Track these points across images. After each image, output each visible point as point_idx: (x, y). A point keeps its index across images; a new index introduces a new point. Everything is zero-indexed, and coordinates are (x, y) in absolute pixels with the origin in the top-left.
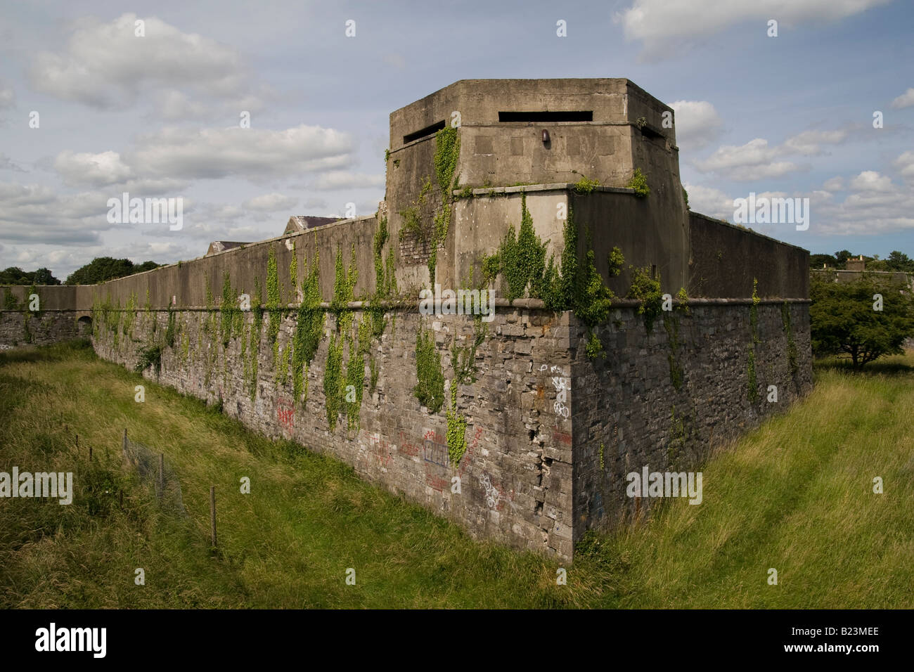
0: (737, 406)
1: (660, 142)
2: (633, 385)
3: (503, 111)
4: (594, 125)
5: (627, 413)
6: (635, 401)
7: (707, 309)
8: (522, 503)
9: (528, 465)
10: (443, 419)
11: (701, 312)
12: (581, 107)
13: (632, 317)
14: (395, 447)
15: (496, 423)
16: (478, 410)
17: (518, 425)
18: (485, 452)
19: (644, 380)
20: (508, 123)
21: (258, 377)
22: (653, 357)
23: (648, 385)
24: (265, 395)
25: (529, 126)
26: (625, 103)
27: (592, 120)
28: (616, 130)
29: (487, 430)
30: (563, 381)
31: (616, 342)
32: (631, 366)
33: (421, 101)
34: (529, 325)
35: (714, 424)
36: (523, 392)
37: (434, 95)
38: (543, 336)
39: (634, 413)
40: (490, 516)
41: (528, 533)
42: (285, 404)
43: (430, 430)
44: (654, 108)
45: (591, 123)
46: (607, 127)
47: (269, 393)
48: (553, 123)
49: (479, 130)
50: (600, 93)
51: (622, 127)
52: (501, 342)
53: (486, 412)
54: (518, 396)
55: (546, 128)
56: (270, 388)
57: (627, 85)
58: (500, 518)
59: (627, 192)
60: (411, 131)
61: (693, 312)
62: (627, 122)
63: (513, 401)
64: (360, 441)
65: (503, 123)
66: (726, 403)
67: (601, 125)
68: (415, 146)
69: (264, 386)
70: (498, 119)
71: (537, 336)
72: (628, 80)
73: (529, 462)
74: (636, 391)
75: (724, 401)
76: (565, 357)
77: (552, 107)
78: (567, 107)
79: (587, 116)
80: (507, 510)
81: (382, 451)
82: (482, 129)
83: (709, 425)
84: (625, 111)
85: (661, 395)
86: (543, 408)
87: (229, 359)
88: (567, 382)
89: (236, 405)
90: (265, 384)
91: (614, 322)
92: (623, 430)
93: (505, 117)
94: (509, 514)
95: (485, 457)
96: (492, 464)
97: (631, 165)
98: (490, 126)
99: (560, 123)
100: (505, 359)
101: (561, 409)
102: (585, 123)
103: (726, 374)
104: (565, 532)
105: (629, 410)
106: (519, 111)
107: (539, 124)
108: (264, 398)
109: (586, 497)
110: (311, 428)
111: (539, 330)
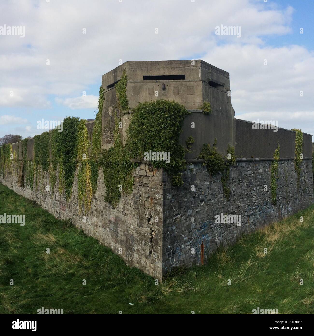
0: (265, 207)
1: (220, 88)
2: (200, 198)
3: (145, 75)
4: (185, 81)
5: (197, 210)
6: (201, 205)
7: (247, 163)
8: (144, 251)
9: (147, 233)
10: (118, 211)
11: (243, 164)
12: (180, 73)
13: (200, 167)
14: (101, 224)
15: (136, 214)
16: (130, 208)
17: (144, 215)
18: (132, 227)
19: (207, 195)
20: (147, 81)
21: (54, 191)
22: (212, 185)
23: (209, 197)
24: (56, 199)
25: (156, 82)
26: (200, 71)
27: (185, 79)
28: (195, 83)
29: (133, 217)
30: (160, 196)
31: (190, 178)
32: (199, 189)
33: (113, 70)
34: (148, 171)
35: (251, 215)
36: (145, 200)
37: (117, 68)
38: (153, 176)
39: (201, 210)
40: (133, 256)
41: (146, 264)
42: (63, 203)
43: (113, 216)
44: (217, 73)
45: (184, 80)
46: (191, 82)
47: (58, 198)
48: (167, 81)
49: (134, 84)
50: (189, 67)
51: (199, 82)
52: (138, 178)
53: (133, 209)
54: (143, 202)
55: (163, 83)
56: (58, 196)
57: (201, 63)
58: (137, 257)
59: (198, 111)
60: (109, 84)
61: (238, 164)
62: (200, 79)
63: (142, 205)
64: (89, 221)
65: (145, 81)
66: (258, 205)
67: (189, 81)
68: (110, 91)
69: (56, 195)
70: (143, 79)
71: (151, 176)
72: (201, 60)
73: (147, 232)
74: (202, 201)
75: (257, 205)
76: (161, 186)
77: (167, 73)
78: (174, 73)
79: (182, 77)
80: (139, 254)
81: (96, 225)
82: (136, 83)
83: (247, 216)
84: (200, 75)
85: (217, 202)
86: (153, 208)
87: (44, 183)
88: (161, 197)
89: (46, 204)
90: (57, 194)
91: (189, 170)
92: (194, 218)
93: (146, 78)
94: (140, 255)
95: (132, 229)
96: (134, 232)
97: (202, 99)
98: (139, 82)
99: (170, 81)
100: (139, 186)
101: (159, 208)
102: (181, 80)
103: (258, 192)
104: (160, 265)
105: (198, 209)
106: (152, 75)
107: (161, 81)
108: (56, 201)
109: (171, 248)
110: (72, 214)
111: (152, 173)
